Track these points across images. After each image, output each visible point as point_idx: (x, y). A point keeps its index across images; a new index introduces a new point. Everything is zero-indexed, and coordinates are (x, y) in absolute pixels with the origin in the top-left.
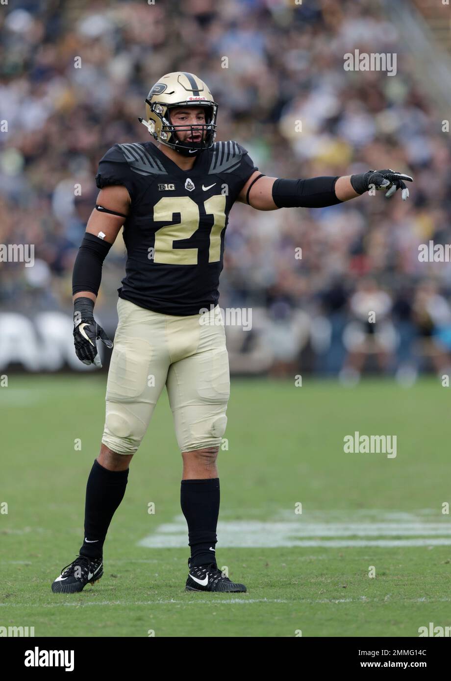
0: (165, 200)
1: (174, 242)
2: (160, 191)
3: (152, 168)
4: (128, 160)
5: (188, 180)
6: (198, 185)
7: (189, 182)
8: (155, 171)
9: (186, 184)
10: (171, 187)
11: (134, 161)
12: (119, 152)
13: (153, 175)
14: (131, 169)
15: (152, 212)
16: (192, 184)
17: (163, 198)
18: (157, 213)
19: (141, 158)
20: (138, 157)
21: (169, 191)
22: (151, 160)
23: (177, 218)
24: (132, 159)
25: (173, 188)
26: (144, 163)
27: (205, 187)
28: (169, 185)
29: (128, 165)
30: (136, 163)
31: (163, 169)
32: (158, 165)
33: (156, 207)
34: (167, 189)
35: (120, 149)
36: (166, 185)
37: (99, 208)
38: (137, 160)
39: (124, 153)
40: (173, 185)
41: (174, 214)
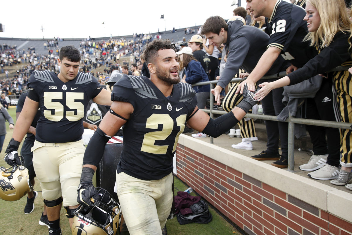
0: (154, 116)
1: (156, 141)
2: (152, 109)
3: (148, 94)
4: (134, 87)
5: (169, 104)
6: (174, 108)
7: (169, 105)
8: (150, 96)
9: (168, 106)
10: (159, 107)
11: (137, 88)
12: (128, 81)
13: (149, 98)
14: (135, 93)
15: (145, 122)
16: (171, 106)
17: (154, 114)
18: (149, 123)
19: (142, 86)
20: (140, 86)
21: (158, 109)
22: (148, 88)
23: (160, 127)
24: (136, 87)
25: (160, 108)
26: (144, 90)
27: (178, 109)
28: (158, 106)
29: (133, 90)
30: (139, 89)
31: (155, 95)
32: (152, 92)
33: (148, 120)
34: (156, 108)
35: (129, 79)
36: (156, 106)
37: (111, 111)
38: (139, 88)
39: (131, 82)
40: (160, 106)
41: (159, 124)
